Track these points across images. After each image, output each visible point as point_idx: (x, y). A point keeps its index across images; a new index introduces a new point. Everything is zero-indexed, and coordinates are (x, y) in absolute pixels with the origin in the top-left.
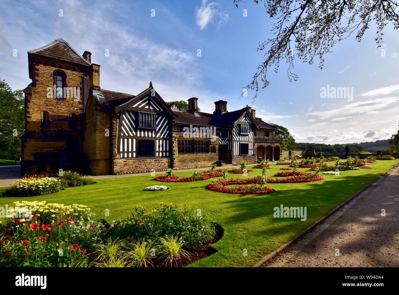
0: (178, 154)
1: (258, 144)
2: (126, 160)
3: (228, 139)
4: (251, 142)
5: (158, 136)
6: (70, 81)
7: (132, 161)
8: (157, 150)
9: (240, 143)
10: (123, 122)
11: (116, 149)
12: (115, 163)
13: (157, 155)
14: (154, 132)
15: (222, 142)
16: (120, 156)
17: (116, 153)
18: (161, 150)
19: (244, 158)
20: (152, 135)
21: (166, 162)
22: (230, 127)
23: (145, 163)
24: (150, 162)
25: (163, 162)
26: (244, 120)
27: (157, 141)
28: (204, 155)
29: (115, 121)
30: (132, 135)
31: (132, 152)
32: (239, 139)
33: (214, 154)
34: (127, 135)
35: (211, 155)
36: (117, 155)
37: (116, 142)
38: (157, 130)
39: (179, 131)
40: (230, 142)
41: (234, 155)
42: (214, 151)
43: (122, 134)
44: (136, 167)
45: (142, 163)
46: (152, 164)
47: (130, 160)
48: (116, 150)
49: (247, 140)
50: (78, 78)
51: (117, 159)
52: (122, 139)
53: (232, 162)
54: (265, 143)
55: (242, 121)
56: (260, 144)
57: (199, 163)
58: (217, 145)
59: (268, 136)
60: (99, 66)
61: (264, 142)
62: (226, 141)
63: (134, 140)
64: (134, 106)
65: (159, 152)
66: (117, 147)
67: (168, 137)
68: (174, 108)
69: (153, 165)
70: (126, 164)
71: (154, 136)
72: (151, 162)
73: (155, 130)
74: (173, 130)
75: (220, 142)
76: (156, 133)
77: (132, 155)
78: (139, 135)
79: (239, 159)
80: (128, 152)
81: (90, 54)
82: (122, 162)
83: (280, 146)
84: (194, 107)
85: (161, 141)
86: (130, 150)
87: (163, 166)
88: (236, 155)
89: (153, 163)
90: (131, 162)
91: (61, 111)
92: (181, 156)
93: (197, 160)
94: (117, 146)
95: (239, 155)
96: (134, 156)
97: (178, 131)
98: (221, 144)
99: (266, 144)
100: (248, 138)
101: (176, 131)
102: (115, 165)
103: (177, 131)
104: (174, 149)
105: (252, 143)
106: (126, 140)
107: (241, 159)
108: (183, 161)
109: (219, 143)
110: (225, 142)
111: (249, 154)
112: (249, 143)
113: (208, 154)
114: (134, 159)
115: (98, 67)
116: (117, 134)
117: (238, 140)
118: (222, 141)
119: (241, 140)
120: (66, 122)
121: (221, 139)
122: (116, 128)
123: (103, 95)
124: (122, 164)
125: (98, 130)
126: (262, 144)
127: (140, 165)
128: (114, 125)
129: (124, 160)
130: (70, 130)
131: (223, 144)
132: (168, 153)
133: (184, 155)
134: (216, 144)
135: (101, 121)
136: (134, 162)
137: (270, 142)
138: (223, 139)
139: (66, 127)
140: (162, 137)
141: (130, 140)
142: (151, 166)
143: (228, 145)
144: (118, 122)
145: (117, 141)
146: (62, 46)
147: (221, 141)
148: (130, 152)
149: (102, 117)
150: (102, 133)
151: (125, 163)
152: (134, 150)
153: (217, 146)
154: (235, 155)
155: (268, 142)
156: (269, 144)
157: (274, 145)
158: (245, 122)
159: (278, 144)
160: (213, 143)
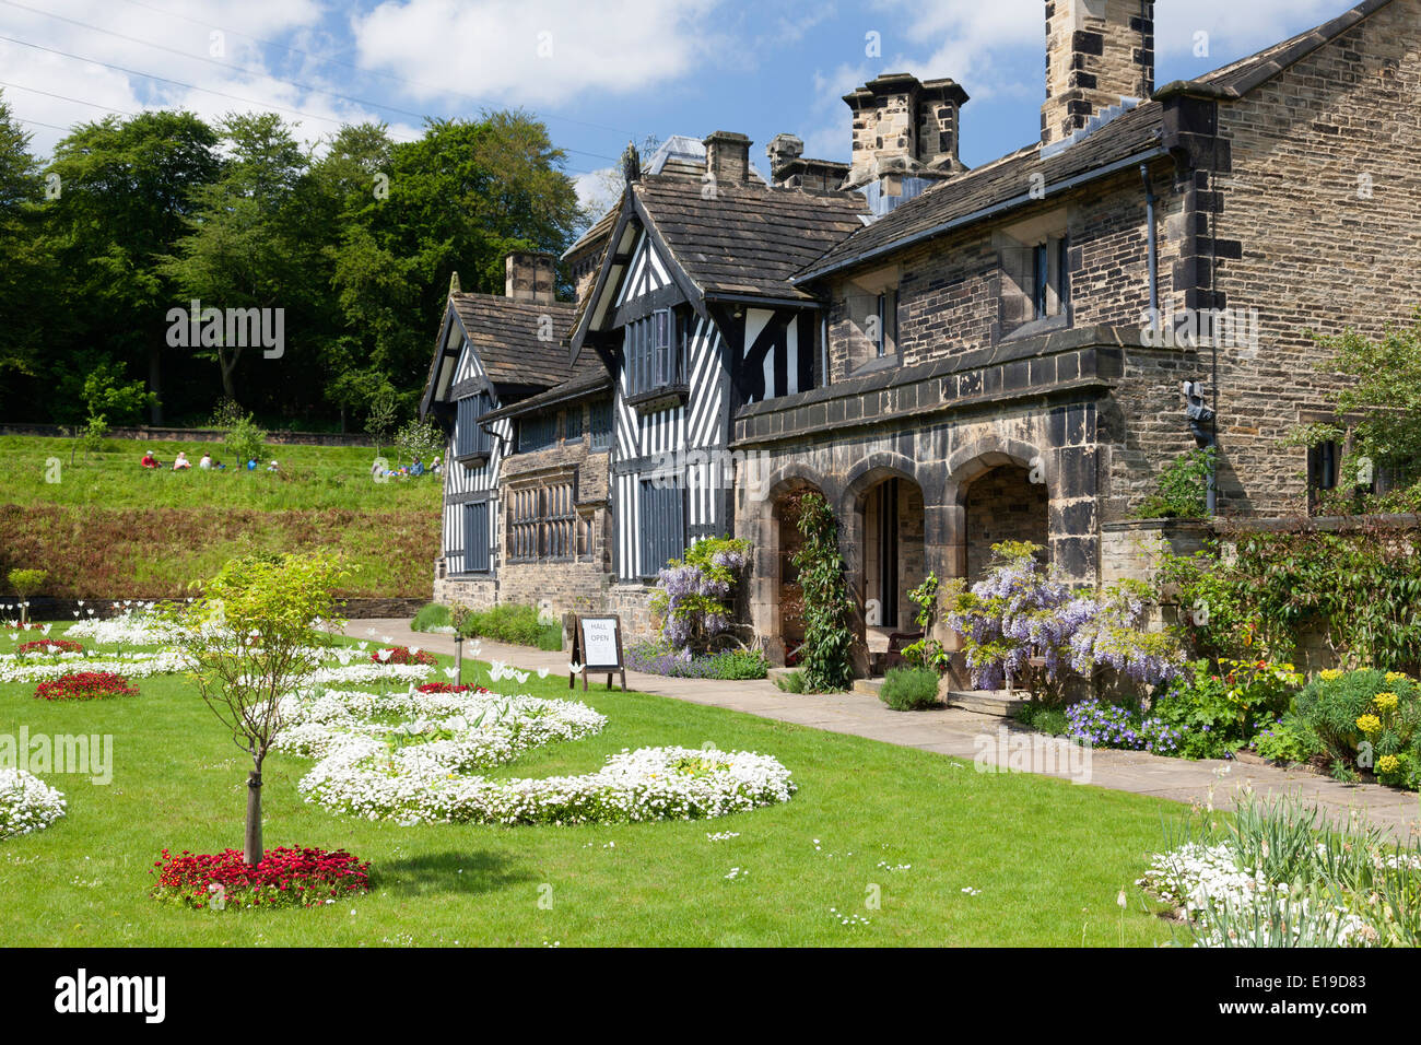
0: (506, 563)
8: (492, 543)
9: (643, 476)
27: (492, 505)
28: (560, 573)
30: (460, 490)
32: (638, 447)
33: (590, 566)
36: (438, 563)
41: (622, 576)
48: (443, 546)
49: (681, 442)
51: (438, 576)
55: (630, 298)
56: (783, 464)
71: (487, 484)
77: (460, 564)
80: (455, 554)
86: (458, 545)
94: (444, 532)
96: (463, 568)
99: (840, 450)
106: (453, 508)
107: (637, 610)
117: (633, 453)
119: (645, 449)
126: (803, 460)
152: (462, 544)
153: (598, 515)
154: (626, 580)
155: (861, 419)
156: (881, 448)
157: (944, 455)
158: (642, 292)
159: (1007, 422)
160: (586, 494)
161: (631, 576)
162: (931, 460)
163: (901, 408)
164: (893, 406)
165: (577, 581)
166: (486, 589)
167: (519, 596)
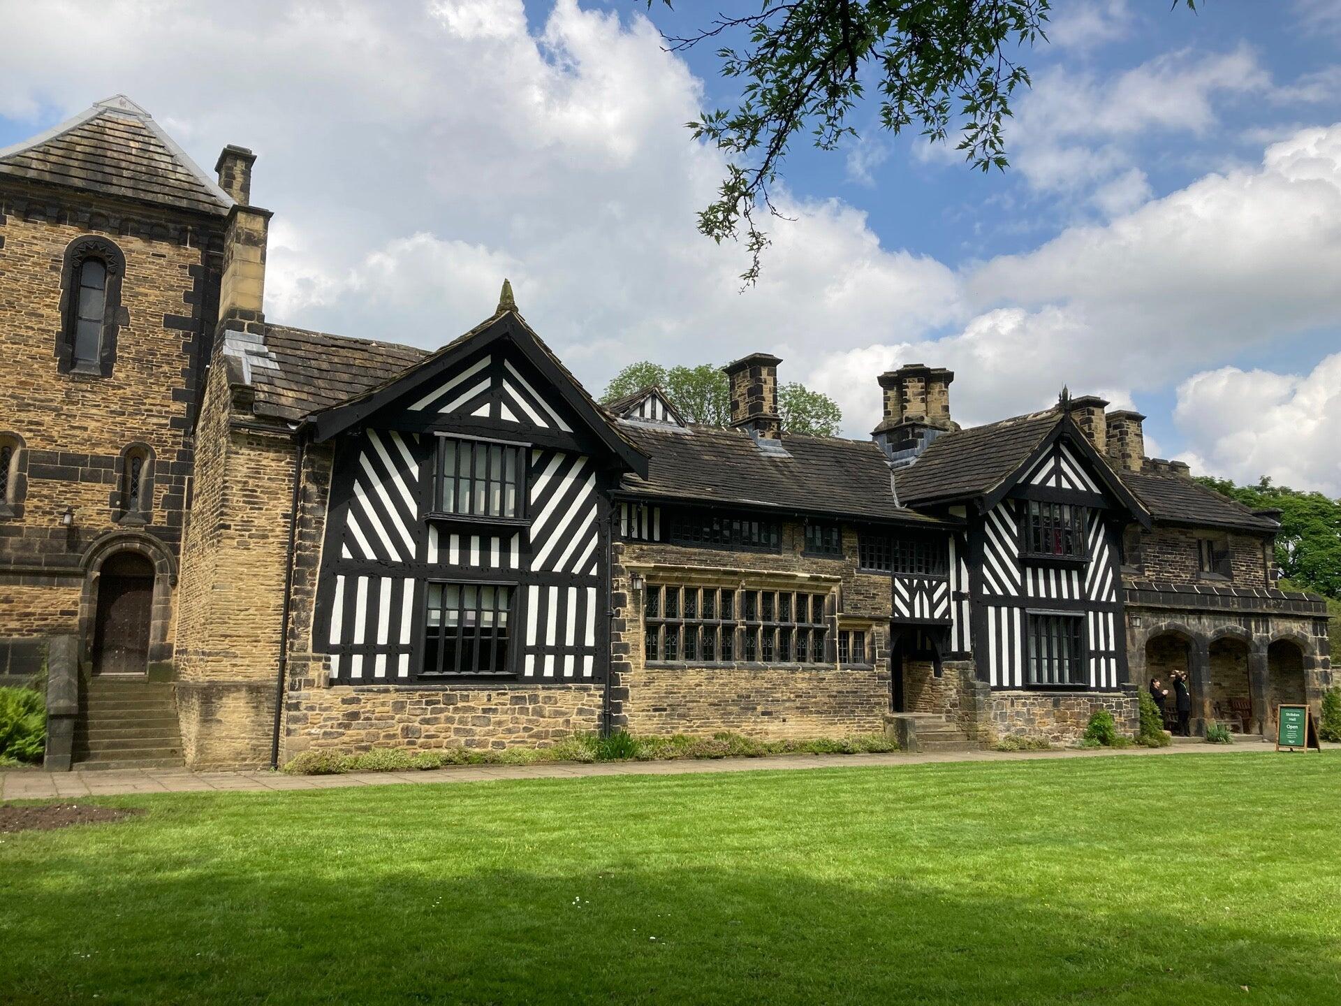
0: (647, 667)
1: (1152, 618)
2: (354, 695)
3: (953, 588)
4: (1098, 606)
5: (536, 566)
6: (142, 290)
7: (393, 697)
8: (531, 640)
9: (1029, 611)
10: (359, 490)
11: (311, 629)
13: (529, 671)
14: (515, 543)
15: (910, 607)
16: (327, 667)
17: (310, 650)
18: (551, 641)
19: (1056, 704)
20: (505, 556)
21: (580, 712)
22: (964, 516)
23: (456, 710)
24: (485, 711)
25: (558, 713)
26: (1047, 478)
27: (534, 591)
28: (799, 678)
30: (395, 557)
31: (393, 649)
32: (1022, 589)
33: (865, 673)
34: (370, 555)
35: (841, 679)
36: (312, 664)
37: (311, 592)
38: (535, 531)
39: (657, 537)
40: (965, 604)
41: (994, 682)
42: (861, 654)
43: (346, 554)
45: (442, 711)
46: (497, 716)
47: (379, 691)
48: (311, 637)
49: (1077, 596)
50: (176, 271)
51: (310, 683)
52: (341, 579)
54: (1199, 613)
55: (1036, 481)
56: (1164, 623)
57: (773, 726)
58: (880, 620)
59: (1231, 577)
60: (267, 215)
61: (1192, 612)
63: (409, 584)
64: (419, 406)
65: (540, 650)
66: (312, 620)
67: (594, 572)
68: (648, 414)
69: (500, 723)
70: (354, 716)
71: (514, 563)
72: (495, 711)
73: (524, 533)
74: (624, 533)
75: (898, 602)
76: (528, 550)
77: (392, 666)
78: (433, 557)
79: (1024, 710)
80: (370, 650)
81: (249, 159)
82: (337, 701)
83: (1310, 636)
84: (756, 407)
85: (553, 593)
87: (557, 733)
88: (1006, 683)
89: (504, 717)
90: (383, 704)
91: (85, 435)
92: (665, 681)
93: (760, 709)
94: (312, 614)
95: (1027, 686)
96: (403, 671)
97: (651, 540)
98: (907, 614)
99: (1205, 621)
100: (1081, 584)
101: (640, 540)
102: (297, 719)
103: (645, 536)
104: (625, 638)
105: (1110, 616)
106: (363, 582)
107: (1037, 710)
109: (895, 609)
110: (933, 607)
111: (1093, 682)
112: (1091, 614)
113: (828, 675)
114: (397, 690)
115: (261, 219)
116: (321, 550)
117: (1014, 593)
118: (912, 598)
119: (1031, 593)
120: (98, 486)
121: (908, 588)
123: (273, 355)
124: (334, 714)
125: (228, 527)
126: (1179, 622)
127: (426, 721)
128: (309, 505)
129: (348, 691)
130: (116, 527)
131: (917, 615)
132: (588, 661)
134: (877, 613)
135: (246, 483)
136: (399, 706)
137: (1235, 608)
138: (921, 583)
139: (100, 513)
140: (558, 567)
141: (386, 584)
142: (488, 733)
143: (951, 621)
145: (316, 588)
146: (121, 127)
147: (906, 595)
148: (382, 649)
149: (253, 465)
151: (349, 709)
153: (882, 630)
154: (1000, 687)
155: (1220, 608)
156: (1234, 623)
157: (1267, 630)
158: (1052, 481)
159: (1295, 624)
160: (856, 608)
162: (1260, 632)
163: (1243, 606)
164: (1238, 604)
165: (841, 687)
166: (548, 699)
167: (691, 705)
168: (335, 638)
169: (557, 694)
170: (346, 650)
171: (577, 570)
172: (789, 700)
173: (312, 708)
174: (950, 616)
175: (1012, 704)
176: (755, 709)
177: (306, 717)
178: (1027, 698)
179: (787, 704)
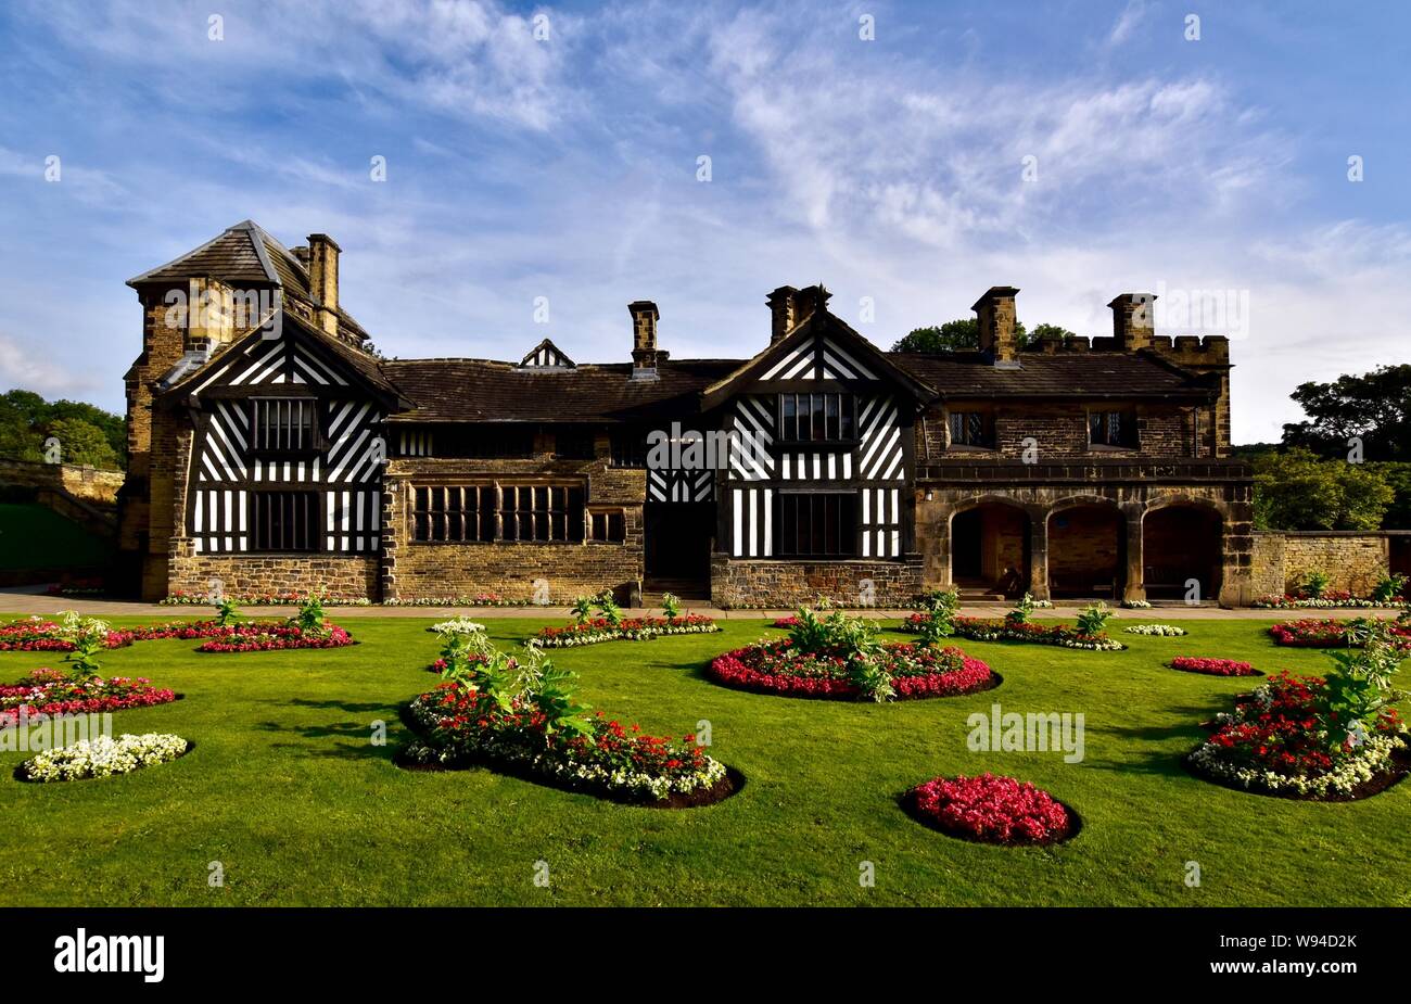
0: (410, 545)
1: (961, 494)
2: (207, 561)
4: (878, 484)
5: (332, 478)
8: (331, 527)
9: (783, 491)
10: (209, 438)
11: (183, 523)
12: (173, 567)
13: (330, 547)
14: (316, 463)
15: (668, 493)
17: (181, 536)
18: (345, 526)
19: (809, 570)
20: (309, 474)
21: (361, 573)
23: (273, 571)
24: (292, 572)
25: (347, 574)
26: (804, 371)
27: (331, 496)
28: (548, 553)
29: (183, 436)
30: (233, 478)
31: (236, 534)
32: (776, 474)
33: (615, 547)
34: (217, 477)
35: (591, 552)
36: (180, 543)
37: (182, 502)
38: (331, 456)
41: (738, 551)
42: (612, 530)
43: (202, 478)
44: (241, 583)
45: (263, 571)
46: (301, 576)
47: (226, 559)
48: (184, 527)
49: (847, 474)
51: (178, 554)
52: (200, 494)
53: (715, 589)
55: (789, 376)
56: (978, 495)
57: (519, 586)
58: (632, 505)
59: (1135, 446)
61: (1023, 484)
62: (697, 484)
63: (243, 495)
64: (238, 381)
65: (338, 534)
66: (184, 517)
67: (377, 481)
68: (542, 362)
69: (303, 580)
70: (207, 573)
71: (316, 477)
72: (299, 572)
73: (324, 456)
74: (403, 452)
75: (653, 489)
76: (326, 469)
77: (236, 544)
78: (258, 477)
79: (769, 576)
80: (221, 535)
82: (196, 564)
83: (1218, 501)
85: (346, 496)
86: (228, 527)
87: (345, 587)
89: (306, 576)
90: (225, 567)
92: (424, 553)
93: (508, 573)
94: (184, 514)
95: (775, 556)
96: (243, 547)
97: (423, 456)
98: (663, 498)
99: (1044, 492)
100: (855, 465)
102: (173, 575)
103: (421, 453)
104: (392, 523)
105: (895, 493)
106: (213, 495)
107: (783, 576)
108: (433, 572)
109: (650, 494)
110: (693, 493)
111: (866, 552)
112: (866, 493)
113: (575, 549)
114: (233, 558)
116: (188, 477)
117: (765, 476)
118: (670, 485)
119: (786, 475)
121: (666, 478)
122: (186, 460)
124: (194, 571)
125: (155, 466)
126: (1001, 494)
127: (254, 577)
128: (180, 451)
129: (204, 559)
131: (675, 498)
132: (374, 540)
133: (436, 548)
134: (629, 499)
135: (162, 441)
136: (236, 568)
138: (680, 475)
140: (349, 479)
141: (228, 495)
142: (295, 585)
143: (714, 503)
144: (192, 438)
145: (186, 499)
147: (663, 484)
148: (229, 534)
150: (165, 475)
151: (204, 568)
152: (243, 527)
153: (633, 513)
154: (744, 556)
155: (1068, 479)
156: (1088, 493)
157: (1144, 498)
158: (811, 375)
159: (1194, 490)
160: (605, 496)
161: (753, 552)
162: (1132, 501)
163: (1106, 475)
164: (1098, 474)
165: (587, 557)
166: (337, 565)
167: (447, 570)
168: (198, 528)
169: (342, 561)
170: (206, 535)
171: (364, 479)
172: (536, 567)
173: (181, 568)
174: (713, 499)
175: (753, 570)
176: (504, 573)
177: (178, 573)
178: (775, 566)
179: (536, 570)
